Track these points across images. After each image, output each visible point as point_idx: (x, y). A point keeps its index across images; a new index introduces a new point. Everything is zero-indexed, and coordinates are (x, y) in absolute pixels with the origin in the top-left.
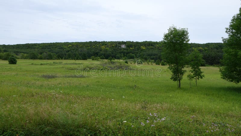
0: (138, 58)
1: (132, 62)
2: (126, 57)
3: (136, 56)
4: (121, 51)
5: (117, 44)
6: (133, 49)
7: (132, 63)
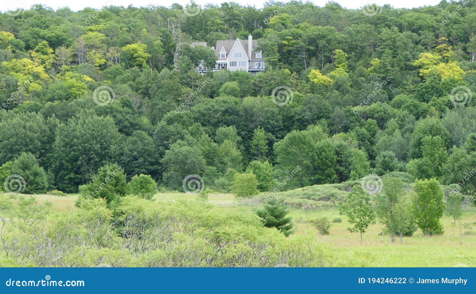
0: (387, 168)
1: (331, 215)
2: (265, 165)
3: (371, 157)
4: (212, 102)
5: (176, 34)
6: (338, 86)
7: (334, 228)
